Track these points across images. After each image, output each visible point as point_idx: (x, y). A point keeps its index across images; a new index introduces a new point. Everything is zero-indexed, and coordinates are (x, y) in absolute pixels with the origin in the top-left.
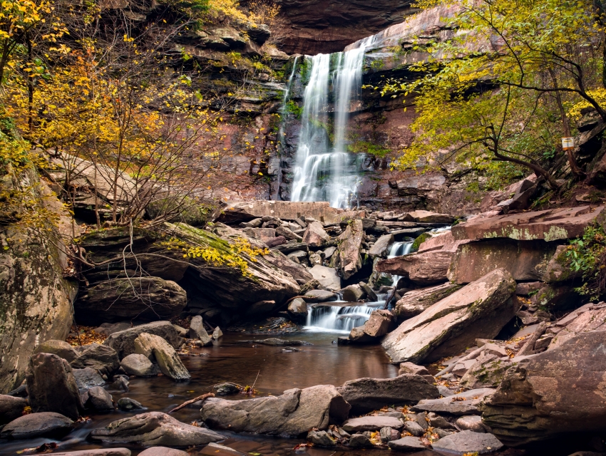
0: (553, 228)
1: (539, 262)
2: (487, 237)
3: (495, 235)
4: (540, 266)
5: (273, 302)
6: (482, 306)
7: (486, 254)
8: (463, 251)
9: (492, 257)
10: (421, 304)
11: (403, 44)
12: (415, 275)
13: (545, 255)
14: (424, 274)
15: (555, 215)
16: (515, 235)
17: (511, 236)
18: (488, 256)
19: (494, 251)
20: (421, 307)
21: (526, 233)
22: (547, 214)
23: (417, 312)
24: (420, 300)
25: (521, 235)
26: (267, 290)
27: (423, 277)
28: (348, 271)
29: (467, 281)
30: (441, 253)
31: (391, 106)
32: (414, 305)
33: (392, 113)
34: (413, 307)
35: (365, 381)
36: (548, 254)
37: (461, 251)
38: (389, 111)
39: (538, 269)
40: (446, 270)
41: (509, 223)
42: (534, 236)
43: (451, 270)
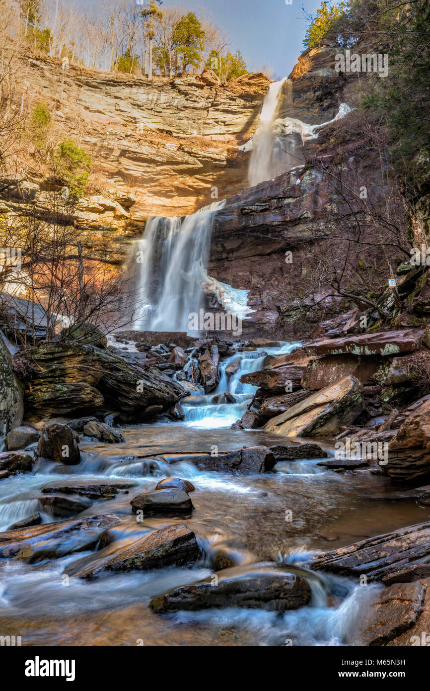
0: (387, 346)
1: (376, 371)
2: (334, 353)
3: (341, 351)
4: (377, 374)
5: (162, 406)
6: (341, 402)
7: (333, 366)
8: (314, 365)
9: (338, 370)
10: (282, 406)
11: (242, 210)
12: (274, 384)
13: (381, 366)
14: (281, 384)
15: (386, 337)
16: (357, 351)
17: (354, 352)
18: (334, 368)
19: (339, 364)
20: (283, 408)
21: (366, 349)
22: (381, 335)
23: (280, 412)
24: (281, 403)
25: (362, 351)
26: (158, 396)
27: (281, 386)
28: (209, 386)
29: (319, 387)
30: (294, 367)
31: (232, 257)
32: (277, 407)
33: (232, 263)
34: (275, 408)
35: (279, 447)
36: (383, 365)
37: (312, 365)
38: (230, 261)
39: (376, 376)
40: (300, 380)
41: (352, 342)
42: (373, 352)
43: (304, 380)
